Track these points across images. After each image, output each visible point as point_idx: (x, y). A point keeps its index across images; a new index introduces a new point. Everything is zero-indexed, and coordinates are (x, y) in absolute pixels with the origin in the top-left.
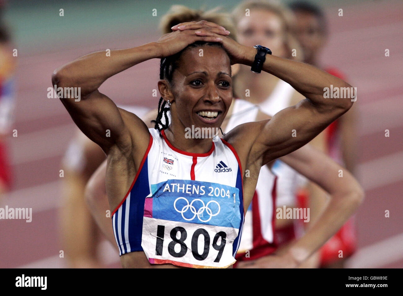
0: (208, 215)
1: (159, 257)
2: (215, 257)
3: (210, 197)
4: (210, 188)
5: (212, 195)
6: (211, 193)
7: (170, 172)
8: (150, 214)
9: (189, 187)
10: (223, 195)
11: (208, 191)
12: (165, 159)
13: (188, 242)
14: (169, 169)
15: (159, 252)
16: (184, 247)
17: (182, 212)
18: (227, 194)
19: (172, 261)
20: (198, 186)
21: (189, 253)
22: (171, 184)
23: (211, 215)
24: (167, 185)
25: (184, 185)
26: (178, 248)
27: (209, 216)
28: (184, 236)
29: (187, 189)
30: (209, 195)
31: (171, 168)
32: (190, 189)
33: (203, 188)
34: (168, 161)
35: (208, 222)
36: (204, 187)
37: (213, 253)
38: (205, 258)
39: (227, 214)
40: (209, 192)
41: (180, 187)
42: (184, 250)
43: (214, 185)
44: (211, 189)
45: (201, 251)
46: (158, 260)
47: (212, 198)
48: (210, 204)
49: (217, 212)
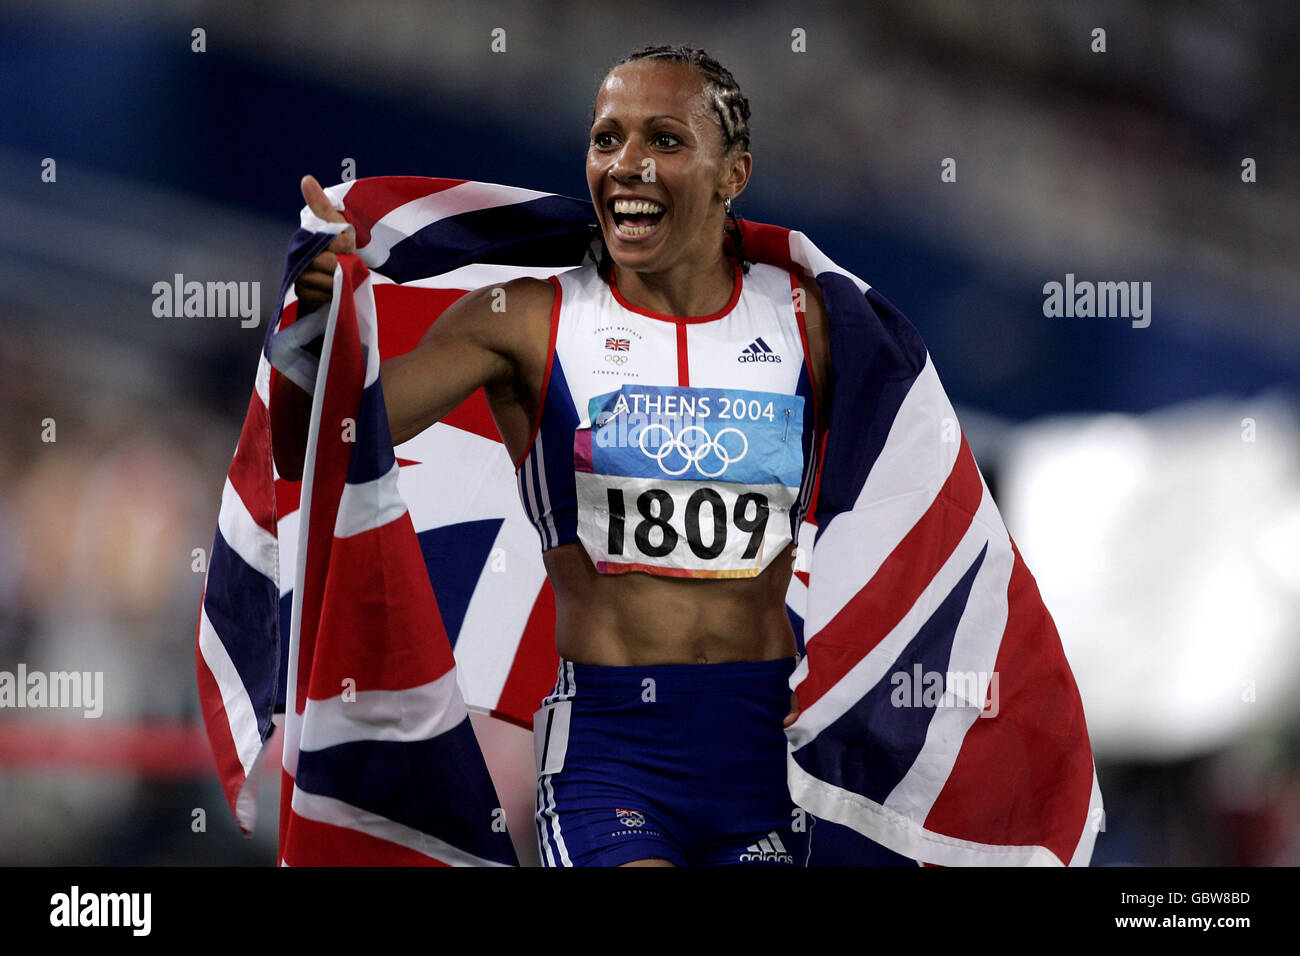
0: (719, 460)
1: (615, 559)
2: (743, 548)
3: (723, 420)
4: (721, 400)
5: (728, 417)
6: (724, 411)
7: (621, 369)
8: (588, 467)
9: (671, 402)
10: (755, 415)
11: (717, 407)
12: (609, 343)
13: (678, 521)
14: (620, 362)
15: (615, 547)
16: (670, 535)
17: (659, 457)
18: (766, 411)
19: (646, 566)
20: (693, 399)
21: (682, 546)
22: (631, 396)
23: (727, 461)
24: (622, 397)
25: (659, 398)
26: (656, 537)
27: (723, 462)
28: (668, 509)
29: (668, 405)
30: (721, 416)
31: (624, 360)
32: (674, 405)
33: (704, 403)
34: (617, 345)
35: (721, 476)
36: (707, 399)
37: (738, 539)
38: (719, 553)
39: (764, 458)
40: (721, 410)
41: (651, 402)
42: (670, 540)
43: (733, 394)
44: (724, 404)
45: (707, 539)
46: (614, 565)
47: (727, 424)
48: (724, 435)
49: (739, 454)
